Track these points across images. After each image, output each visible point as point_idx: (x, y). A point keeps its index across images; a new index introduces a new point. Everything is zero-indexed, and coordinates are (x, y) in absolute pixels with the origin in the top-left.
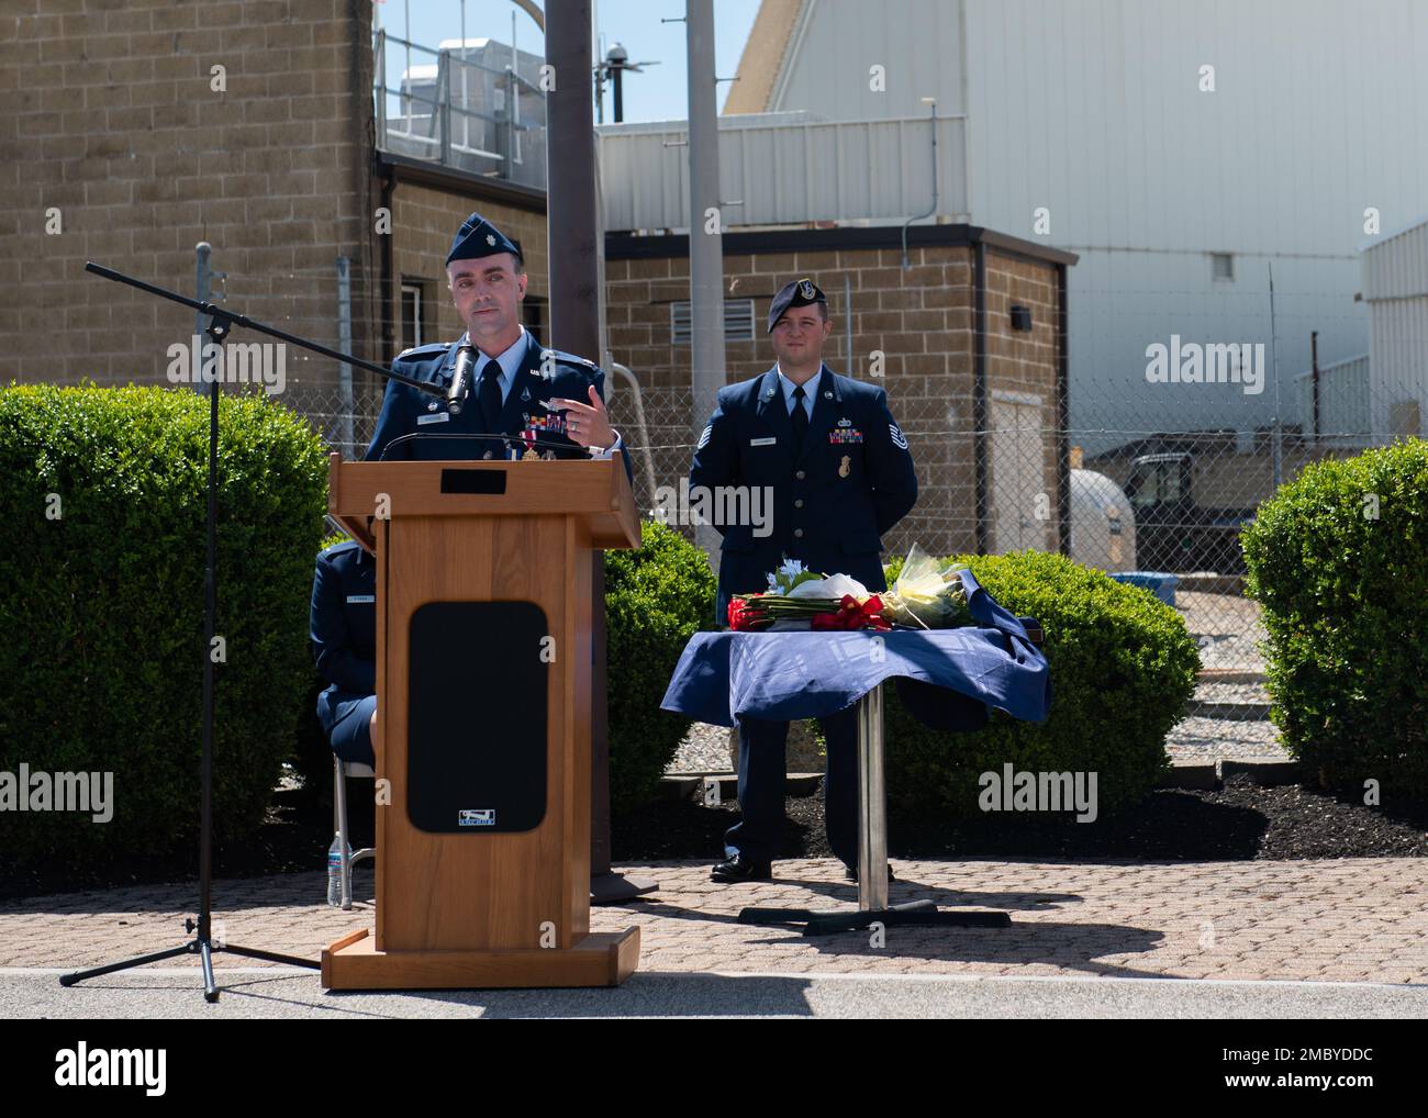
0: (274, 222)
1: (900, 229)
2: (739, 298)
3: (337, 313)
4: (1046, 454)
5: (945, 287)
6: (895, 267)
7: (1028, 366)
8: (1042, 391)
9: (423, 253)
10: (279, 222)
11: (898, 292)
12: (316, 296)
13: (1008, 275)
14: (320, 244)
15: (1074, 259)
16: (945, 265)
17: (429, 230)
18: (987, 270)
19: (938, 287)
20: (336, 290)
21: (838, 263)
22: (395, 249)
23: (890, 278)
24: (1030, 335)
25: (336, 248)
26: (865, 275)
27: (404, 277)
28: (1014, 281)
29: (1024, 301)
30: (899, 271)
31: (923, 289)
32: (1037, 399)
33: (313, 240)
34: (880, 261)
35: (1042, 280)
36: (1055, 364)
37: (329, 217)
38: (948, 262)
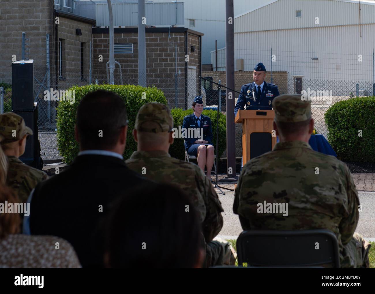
0: (30, 25)
1: (168, 28)
2: (130, 43)
3: (46, 47)
4: (197, 80)
5: (179, 42)
6: (167, 37)
7: (194, 60)
8: (196, 66)
9: (63, 33)
10: (32, 25)
11: (168, 43)
12: (41, 43)
13: (191, 39)
14: (41, 31)
15: (203, 34)
16: (179, 37)
17: (64, 27)
18: (188, 38)
19: (177, 42)
20: (46, 42)
21: (153, 36)
22: (58, 32)
23: (166, 39)
24: (194, 52)
25: (45, 32)
26: (160, 39)
27: (59, 39)
28: (192, 40)
29: (193, 44)
30: (168, 38)
31: (173, 42)
32: (195, 67)
33: (40, 30)
34: (163, 36)
35: (196, 40)
36: (198, 59)
37: (44, 25)
38: (180, 36)
